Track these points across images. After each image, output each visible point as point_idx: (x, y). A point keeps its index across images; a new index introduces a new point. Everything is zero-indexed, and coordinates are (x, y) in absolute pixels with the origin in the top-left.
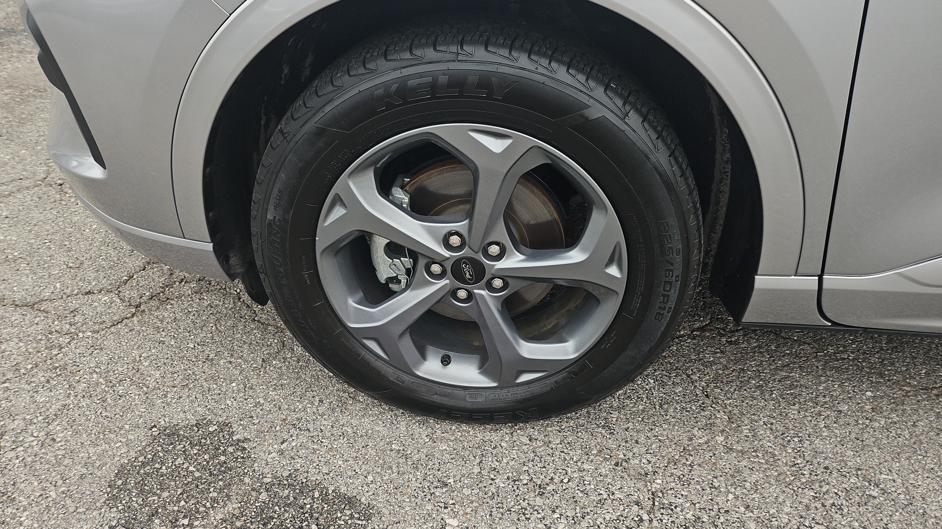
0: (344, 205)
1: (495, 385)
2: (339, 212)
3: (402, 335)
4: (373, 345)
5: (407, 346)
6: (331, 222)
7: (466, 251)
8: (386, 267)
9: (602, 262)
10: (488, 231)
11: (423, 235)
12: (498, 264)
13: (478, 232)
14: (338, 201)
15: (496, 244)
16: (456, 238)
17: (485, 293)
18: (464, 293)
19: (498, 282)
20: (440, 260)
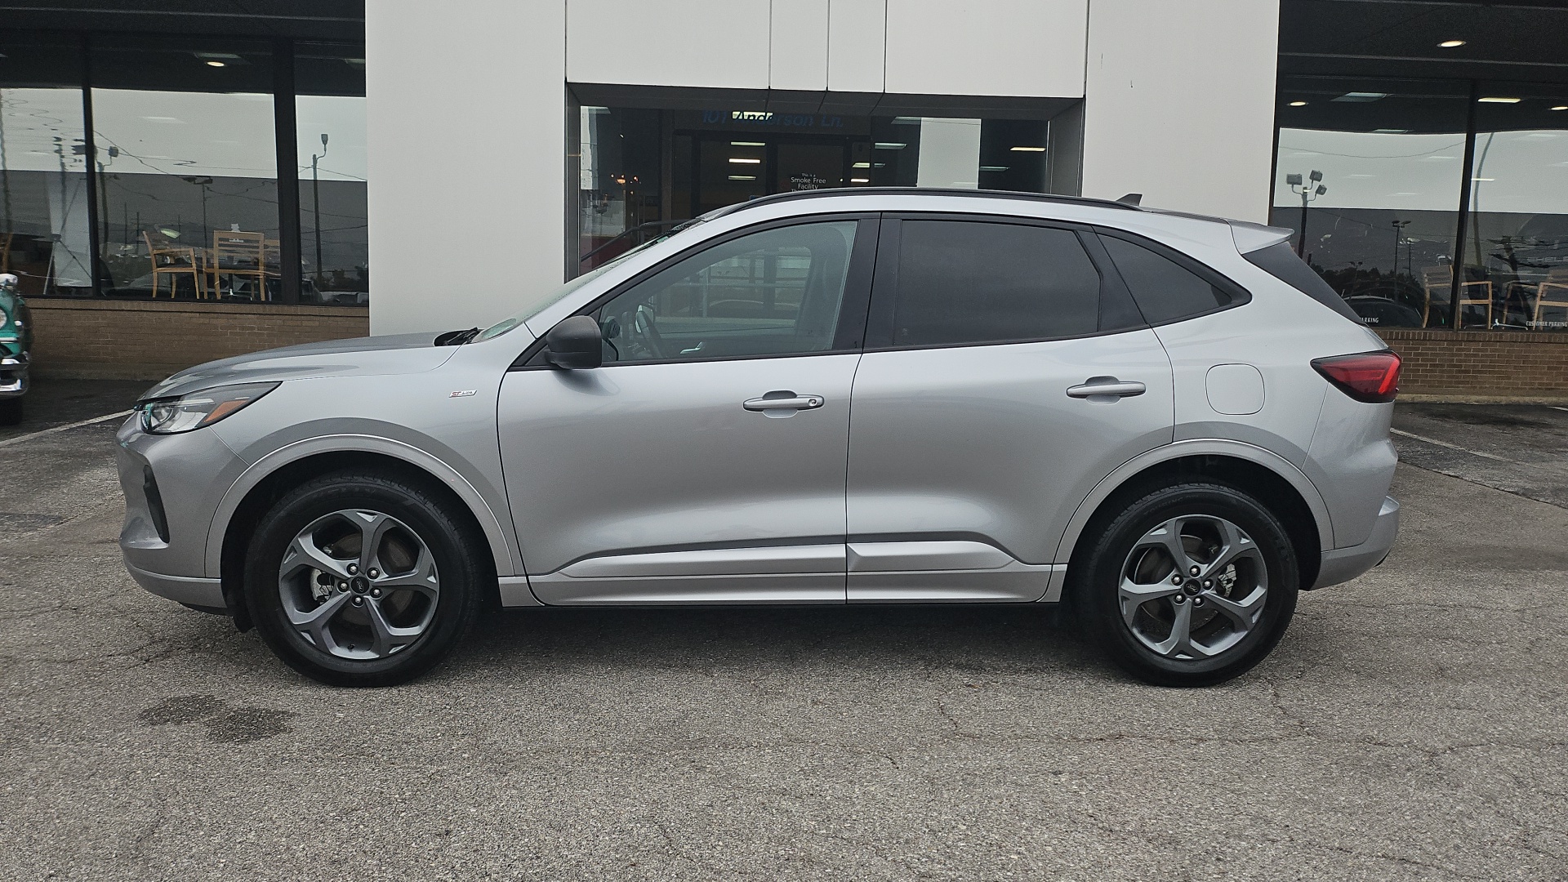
0: (296, 552)
1: (378, 656)
2: (292, 555)
3: (324, 627)
4: (307, 636)
5: (327, 635)
6: (289, 561)
7: (359, 574)
8: (317, 590)
9: (425, 574)
10: (369, 562)
11: (337, 566)
12: (376, 580)
13: (364, 563)
14: (293, 549)
15: (374, 569)
16: (354, 568)
17: (370, 597)
18: (358, 599)
19: (377, 591)
20: (345, 580)
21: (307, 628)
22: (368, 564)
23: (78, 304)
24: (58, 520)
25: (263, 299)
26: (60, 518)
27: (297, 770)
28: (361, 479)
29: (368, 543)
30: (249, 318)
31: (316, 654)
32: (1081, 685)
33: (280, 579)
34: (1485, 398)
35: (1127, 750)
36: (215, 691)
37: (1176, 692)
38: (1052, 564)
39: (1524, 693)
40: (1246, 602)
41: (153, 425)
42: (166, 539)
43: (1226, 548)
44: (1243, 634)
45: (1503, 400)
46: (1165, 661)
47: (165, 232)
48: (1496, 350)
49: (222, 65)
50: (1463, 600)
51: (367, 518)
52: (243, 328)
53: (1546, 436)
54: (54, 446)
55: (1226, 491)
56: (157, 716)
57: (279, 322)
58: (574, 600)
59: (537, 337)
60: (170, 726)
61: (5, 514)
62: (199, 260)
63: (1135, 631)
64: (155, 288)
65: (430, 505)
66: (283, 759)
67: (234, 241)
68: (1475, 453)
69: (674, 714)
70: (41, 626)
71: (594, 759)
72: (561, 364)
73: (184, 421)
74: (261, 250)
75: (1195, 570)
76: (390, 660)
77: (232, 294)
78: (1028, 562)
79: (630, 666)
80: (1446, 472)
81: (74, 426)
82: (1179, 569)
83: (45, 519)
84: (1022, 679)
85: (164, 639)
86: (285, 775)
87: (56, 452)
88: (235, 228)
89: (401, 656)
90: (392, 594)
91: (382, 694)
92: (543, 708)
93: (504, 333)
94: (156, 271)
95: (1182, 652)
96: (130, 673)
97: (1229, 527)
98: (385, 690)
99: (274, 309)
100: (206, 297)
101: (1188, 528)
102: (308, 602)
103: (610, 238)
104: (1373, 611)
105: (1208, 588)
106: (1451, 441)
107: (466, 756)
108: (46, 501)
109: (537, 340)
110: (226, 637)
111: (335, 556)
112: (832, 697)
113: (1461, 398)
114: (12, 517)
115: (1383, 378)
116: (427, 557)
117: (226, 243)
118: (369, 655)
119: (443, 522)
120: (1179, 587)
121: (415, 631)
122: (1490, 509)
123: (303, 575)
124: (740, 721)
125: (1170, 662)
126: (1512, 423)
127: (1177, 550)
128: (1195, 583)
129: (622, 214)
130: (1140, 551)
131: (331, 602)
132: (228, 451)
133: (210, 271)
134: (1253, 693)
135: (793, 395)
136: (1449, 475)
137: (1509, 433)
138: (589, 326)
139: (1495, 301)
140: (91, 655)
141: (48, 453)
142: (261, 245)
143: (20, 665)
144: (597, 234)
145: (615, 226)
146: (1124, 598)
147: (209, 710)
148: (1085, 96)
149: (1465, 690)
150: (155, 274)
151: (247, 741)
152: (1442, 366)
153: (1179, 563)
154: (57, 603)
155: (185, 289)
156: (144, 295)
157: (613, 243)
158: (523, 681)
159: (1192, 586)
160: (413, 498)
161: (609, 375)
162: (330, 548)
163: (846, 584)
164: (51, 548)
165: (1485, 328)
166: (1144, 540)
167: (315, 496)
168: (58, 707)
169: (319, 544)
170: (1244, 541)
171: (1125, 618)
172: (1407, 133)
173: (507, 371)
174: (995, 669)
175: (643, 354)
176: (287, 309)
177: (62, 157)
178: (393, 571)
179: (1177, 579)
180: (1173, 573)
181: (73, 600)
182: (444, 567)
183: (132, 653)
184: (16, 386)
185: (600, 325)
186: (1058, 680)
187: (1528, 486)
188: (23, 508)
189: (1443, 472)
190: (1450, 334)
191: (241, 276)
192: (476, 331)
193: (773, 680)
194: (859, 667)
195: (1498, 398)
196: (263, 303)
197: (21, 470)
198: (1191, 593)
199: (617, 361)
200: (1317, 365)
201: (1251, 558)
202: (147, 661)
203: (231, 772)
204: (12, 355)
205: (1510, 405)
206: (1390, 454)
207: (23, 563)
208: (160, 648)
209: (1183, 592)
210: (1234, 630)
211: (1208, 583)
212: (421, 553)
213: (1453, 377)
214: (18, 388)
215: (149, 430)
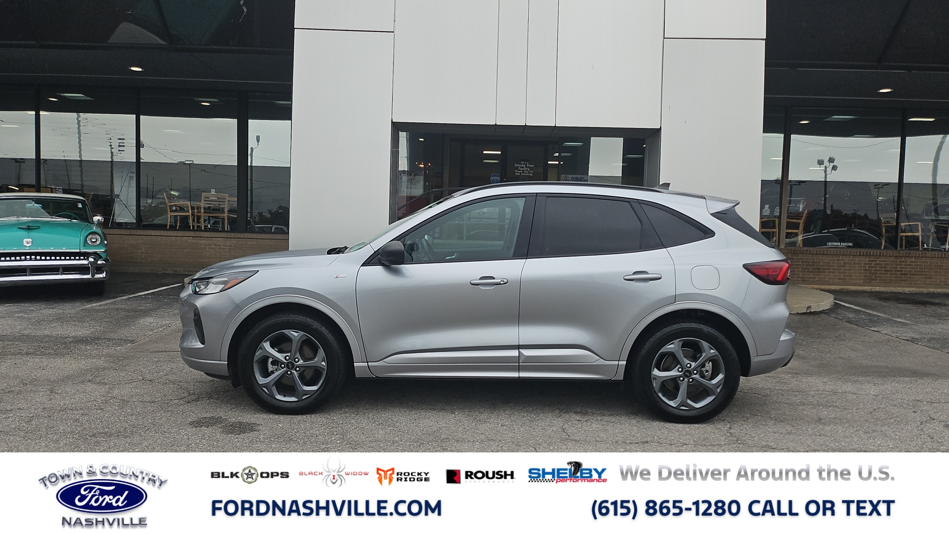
0: (262, 350)
1: (297, 400)
2: (260, 351)
3: (273, 385)
4: (265, 389)
5: (274, 389)
6: (258, 354)
7: (290, 360)
8: (271, 368)
9: (320, 361)
10: (295, 355)
11: (280, 356)
12: (298, 364)
13: (293, 355)
14: (261, 348)
15: (297, 358)
16: (287, 358)
17: (294, 372)
18: (289, 373)
19: (298, 369)
20: (283, 363)
21: (266, 386)
22: (294, 356)
23: (128, 232)
24: (132, 342)
25: (226, 230)
26: (133, 340)
27: (263, 445)
28: (292, 316)
29: (295, 346)
30: (219, 240)
31: (269, 398)
32: (634, 421)
33: (254, 361)
34: (914, 289)
35: (648, 447)
36: (222, 414)
37: (680, 425)
38: (619, 361)
39: (857, 430)
40: (714, 381)
41: (197, 291)
42: (203, 343)
43: (704, 354)
44: (713, 397)
45: (925, 290)
46: (675, 410)
47: (172, 193)
48: (923, 262)
49: (209, 104)
50: (848, 390)
51: (294, 334)
52: (215, 245)
53: (942, 310)
54: (123, 306)
55: (702, 327)
56: (198, 424)
57: (234, 242)
58: (389, 375)
59: (375, 250)
60: (203, 428)
61: (106, 338)
62: (193, 208)
63: (660, 395)
64: (169, 224)
65: (324, 328)
66: (257, 441)
67: (212, 198)
68: (896, 319)
69: (435, 428)
70: (137, 388)
71: (397, 445)
72: (386, 263)
73: (212, 288)
74: (226, 203)
75: (689, 365)
76: (303, 402)
77: (209, 227)
78: (606, 359)
79: (415, 409)
80: (873, 329)
81: (130, 296)
82: (681, 365)
83: (126, 341)
84: (606, 418)
85: (195, 394)
86: (258, 447)
87: (124, 309)
88: (213, 192)
89: (308, 400)
90: (304, 371)
91: (299, 417)
92: (374, 425)
93: (360, 248)
94: (170, 214)
95: (683, 406)
96: (182, 407)
97: (705, 344)
98: (300, 416)
99: (232, 235)
100: (196, 229)
101: (685, 345)
102: (266, 374)
103: (415, 197)
104: (797, 393)
105: (696, 374)
106: (885, 313)
107: (338, 442)
108: (125, 332)
109: (375, 252)
110: (224, 393)
111: (278, 352)
112: (511, 423)
113: (899, 290)
114: (109, 340)
115: (779, 273)
116: (321, 353)
117: (208, 199)
118: (294, 399)
119: (330, 336)
120: (681, 373)
121: (315, 388)
122: (889, 348)
123: (264, 360)
124: (466, 432)
125: (677, 410)
126: (925, 303)
127: (680, 355)
128: (689, 371)
129: (422, 183)
130: (663, 355)
131: (277, 374)
132: (234, 302)
133: (199, 214)
134: (718, 427)
135: (494, 278)
136: (874, 331)
137: (921, 309)
138: (399, 246)
139: (923, 234)
140: (162, 399)
141: (121, 310)
142: (227, 201)
143: (130, 403)
144: (409, 195)
145: (418, 191)
146: (654, 379)
147: (221, 422)
148: (661, 127)
149: (827, 428)
150: (169, 216)
151: (239, 434)
152: (892, 271)
153: (681, 361)
154: (141, 378)
155: (184, 224)
156: (162, 227)
157: (417, 199)
158: (364, 414)
159: (687, 373)
160: (316, 325)
161: (407, 268)
162: (277, 348)
163: (519, 369)
164: (133, 354)
165: (918, 250)
166: (663, 350)
167: (272, 324)
168: (151, 420)
169: (272, 346)
170: (712, 351)
171: (655, 388)
172: (873, 137)
173: (361, 266)
174: (593, 414)
175: (426, 259)
176: (239, 235)
177: (112, 148)
178: (305, 360)
179: (680, 369)
180: (678, 366)
181: (148, 377)
182: (329, 358)
183: (181, 399)
184: (104, 275)
185: (404, 245)
186: (624, 419)
187: (916, 336)
188: (112, 336)
189: (871, 329)
190: (895, 253)
191: (213, 217)
192: (346, 248)
193: (483, 416)
194: (526, 412)
195: (922, 289)
196: (226, 232)
197: (108, 317)
198: (687, 376)
199: (412, 261)
200: (746, 267)
201: (715, 360)
202: (188, 403)
203: (234, 445)
204: (102, 259)
205: (928, 293)
206: (786, 310)
207: (119, 361)
208: (193, 397)
209: (683, 375)
210: (709, 395)
211: (695, 372)
212: (319, 350)
213: (898, 277)
214: (104, 276)
215: (196, 293)
